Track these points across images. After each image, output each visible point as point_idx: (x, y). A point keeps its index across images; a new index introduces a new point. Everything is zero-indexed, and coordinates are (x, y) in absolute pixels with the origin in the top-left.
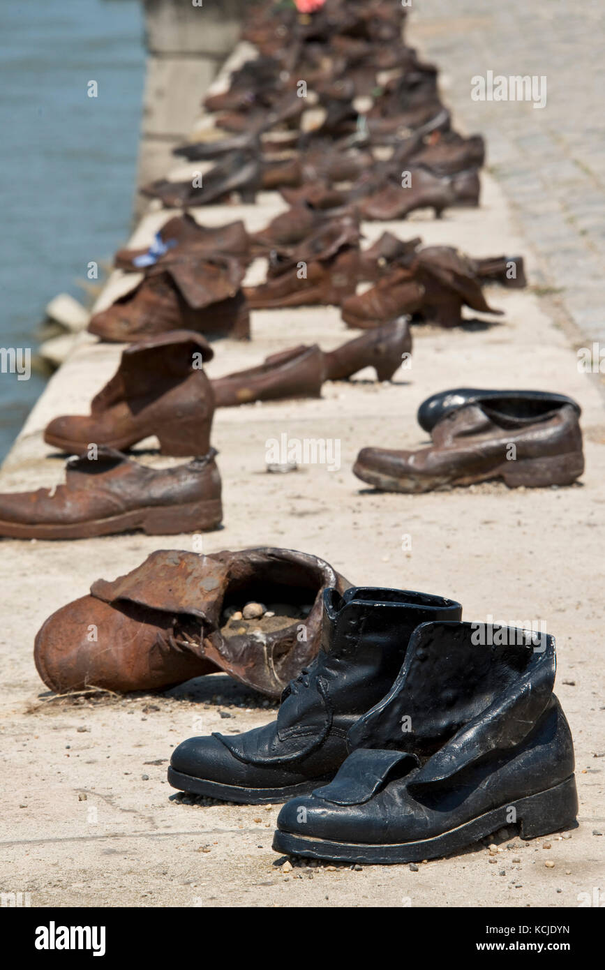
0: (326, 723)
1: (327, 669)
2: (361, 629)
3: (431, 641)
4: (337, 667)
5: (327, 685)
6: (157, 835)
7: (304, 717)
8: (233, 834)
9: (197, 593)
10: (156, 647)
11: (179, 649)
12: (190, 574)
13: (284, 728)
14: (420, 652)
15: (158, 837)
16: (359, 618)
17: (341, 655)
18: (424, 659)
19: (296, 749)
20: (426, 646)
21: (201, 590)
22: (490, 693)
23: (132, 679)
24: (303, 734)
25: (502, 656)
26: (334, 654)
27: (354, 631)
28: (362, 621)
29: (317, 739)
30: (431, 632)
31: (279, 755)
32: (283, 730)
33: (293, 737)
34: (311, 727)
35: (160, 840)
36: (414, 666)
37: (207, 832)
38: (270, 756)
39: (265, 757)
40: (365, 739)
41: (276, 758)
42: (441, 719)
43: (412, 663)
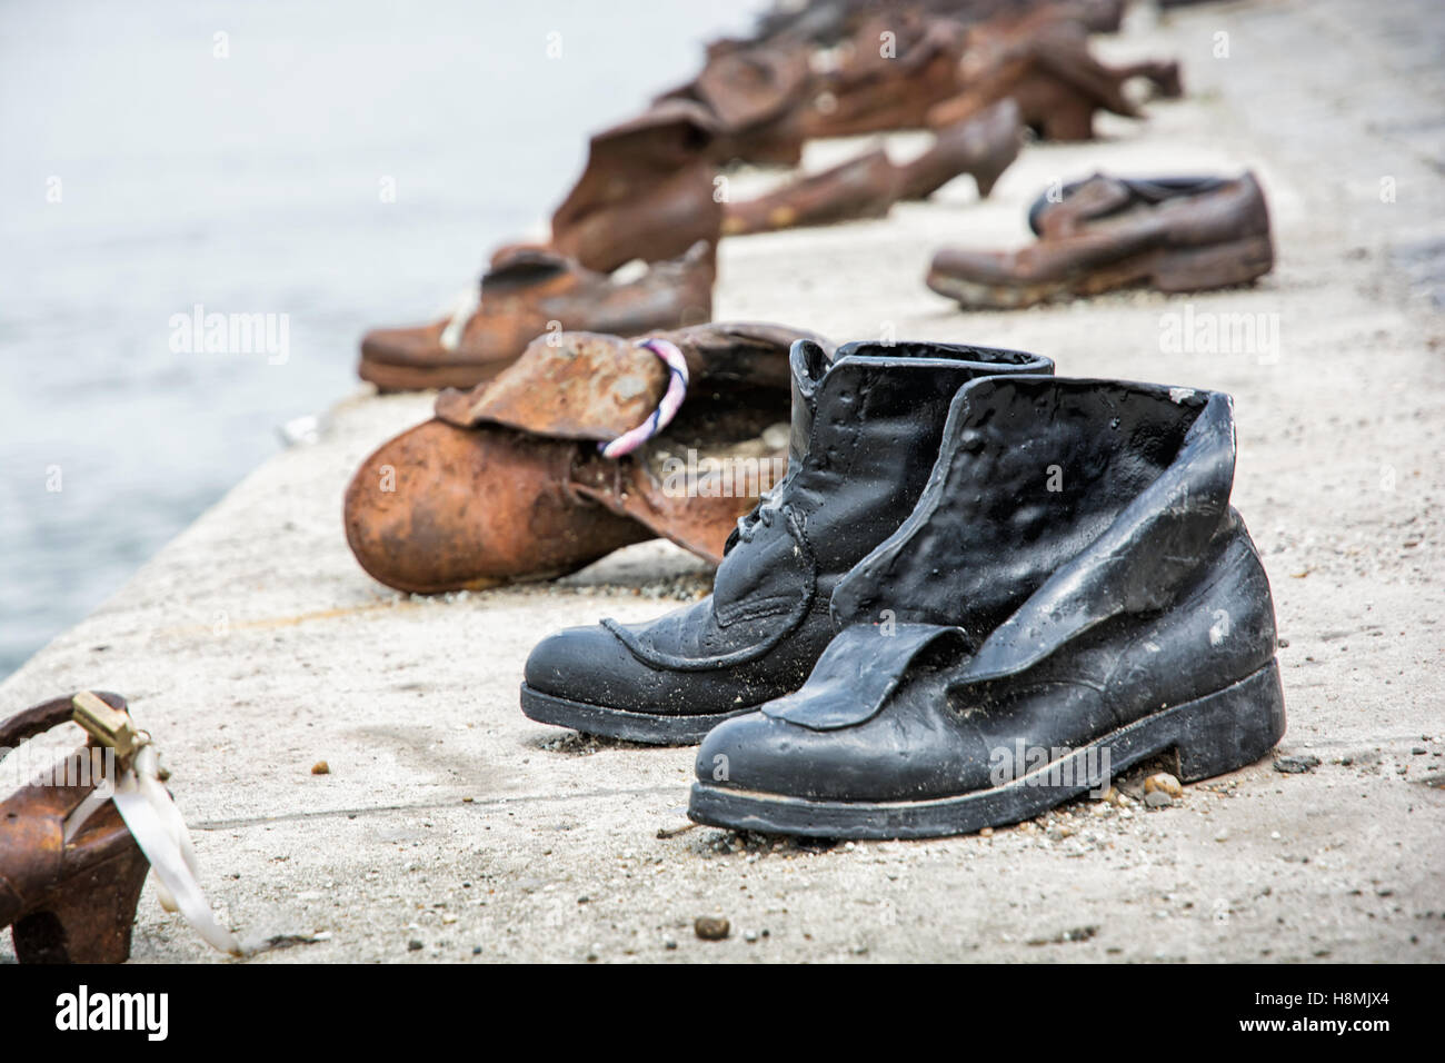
0: (804, 590)
1: (803, 491)
2: (863, 412)
3: (990, 413)
4: (820, 486)
5: (803, 520)
6: (485, 803)
7: (762, 582)
8: (627, 797)
9: (608, 401)
10: (542, 500)
11: (578, 501)
12: (595, 372)
13: (726, 604)
14: (970, 436)
15: (487, 806)
16: (858, 390)
17: (826, 464)
18: (975, 450)
19: (752, 641)
20: (979, 425)
21: (616, 399)
22: (1108, 512)
23: (507, 557)
24: (763, 614)
25: (1132, 440)
26: (814, 461)
27: (851, 416)
28: (864, 397)
29: (789, 621)
30: (988, 395)
31: (720, 653)
32: (726, 608)
33: (745, 620)
34: (777, 599)
35: (492, 812)
36: (959, 464)
37: (582, 795)
38: (703, 655)
39: (693, 657)
40: (865, 606)
41: (714, 659)
42: (1015, 563)
43: (955, 458)
